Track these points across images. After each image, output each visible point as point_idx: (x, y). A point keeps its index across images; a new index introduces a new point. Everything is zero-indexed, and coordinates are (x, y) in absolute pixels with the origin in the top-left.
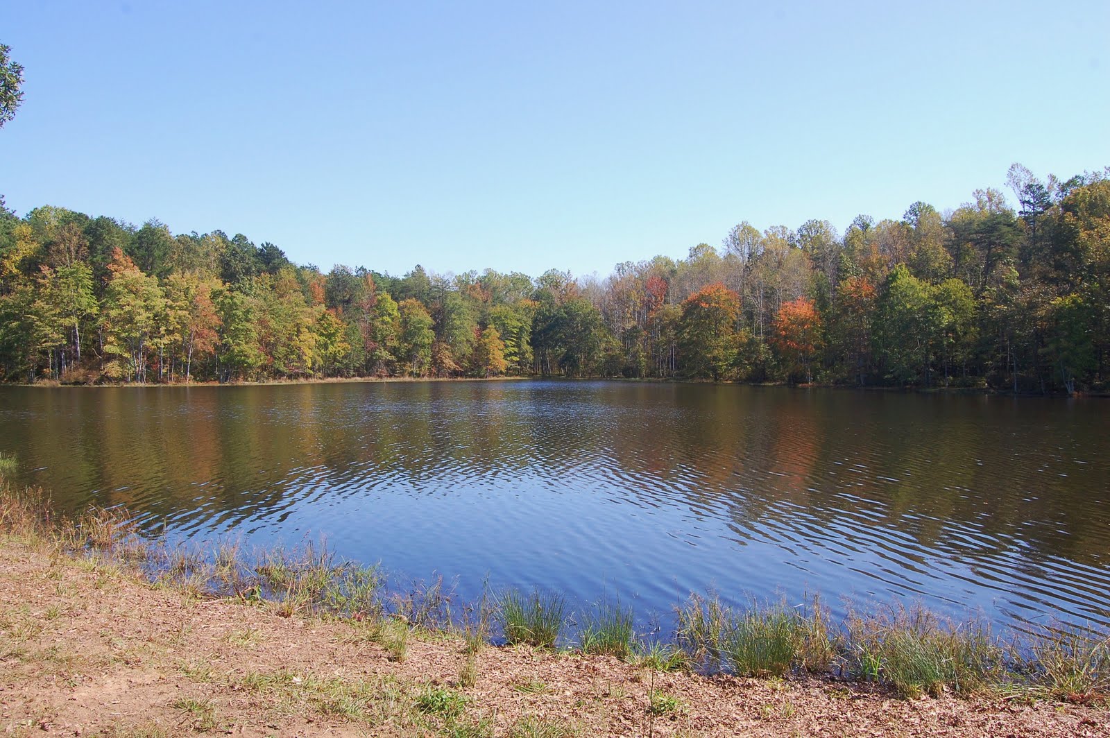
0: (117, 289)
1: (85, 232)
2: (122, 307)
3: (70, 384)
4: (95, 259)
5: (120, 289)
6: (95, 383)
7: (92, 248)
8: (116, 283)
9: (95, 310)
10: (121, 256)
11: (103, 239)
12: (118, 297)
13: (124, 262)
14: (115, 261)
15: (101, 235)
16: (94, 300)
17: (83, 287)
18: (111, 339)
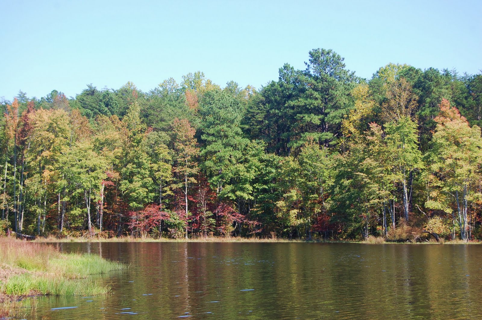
0: (438, 141)
1: (414, 87)
2: (442, 160)
3: (394, 241)
4: (423, 113)
5: (441, 142)
6: (418, 240)
7: (421, 102)
8: (438, 136)
9: (420, 165)
10: (448, 108)
11: (432, 91)
12: (441, 150)
13: (450, 113)
14: (443, 114)
15: (429, 87)
16: (419, 155)
17: (409, 141)
18: (434, 194)
